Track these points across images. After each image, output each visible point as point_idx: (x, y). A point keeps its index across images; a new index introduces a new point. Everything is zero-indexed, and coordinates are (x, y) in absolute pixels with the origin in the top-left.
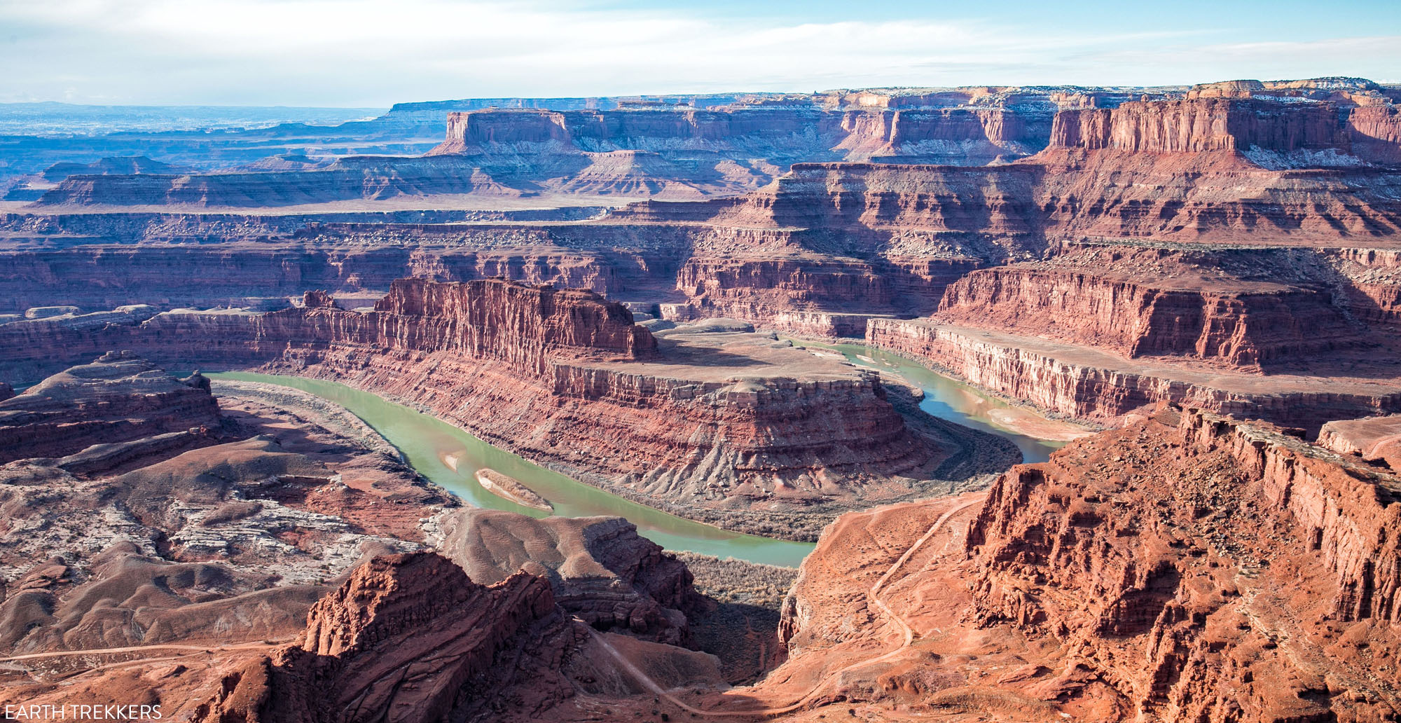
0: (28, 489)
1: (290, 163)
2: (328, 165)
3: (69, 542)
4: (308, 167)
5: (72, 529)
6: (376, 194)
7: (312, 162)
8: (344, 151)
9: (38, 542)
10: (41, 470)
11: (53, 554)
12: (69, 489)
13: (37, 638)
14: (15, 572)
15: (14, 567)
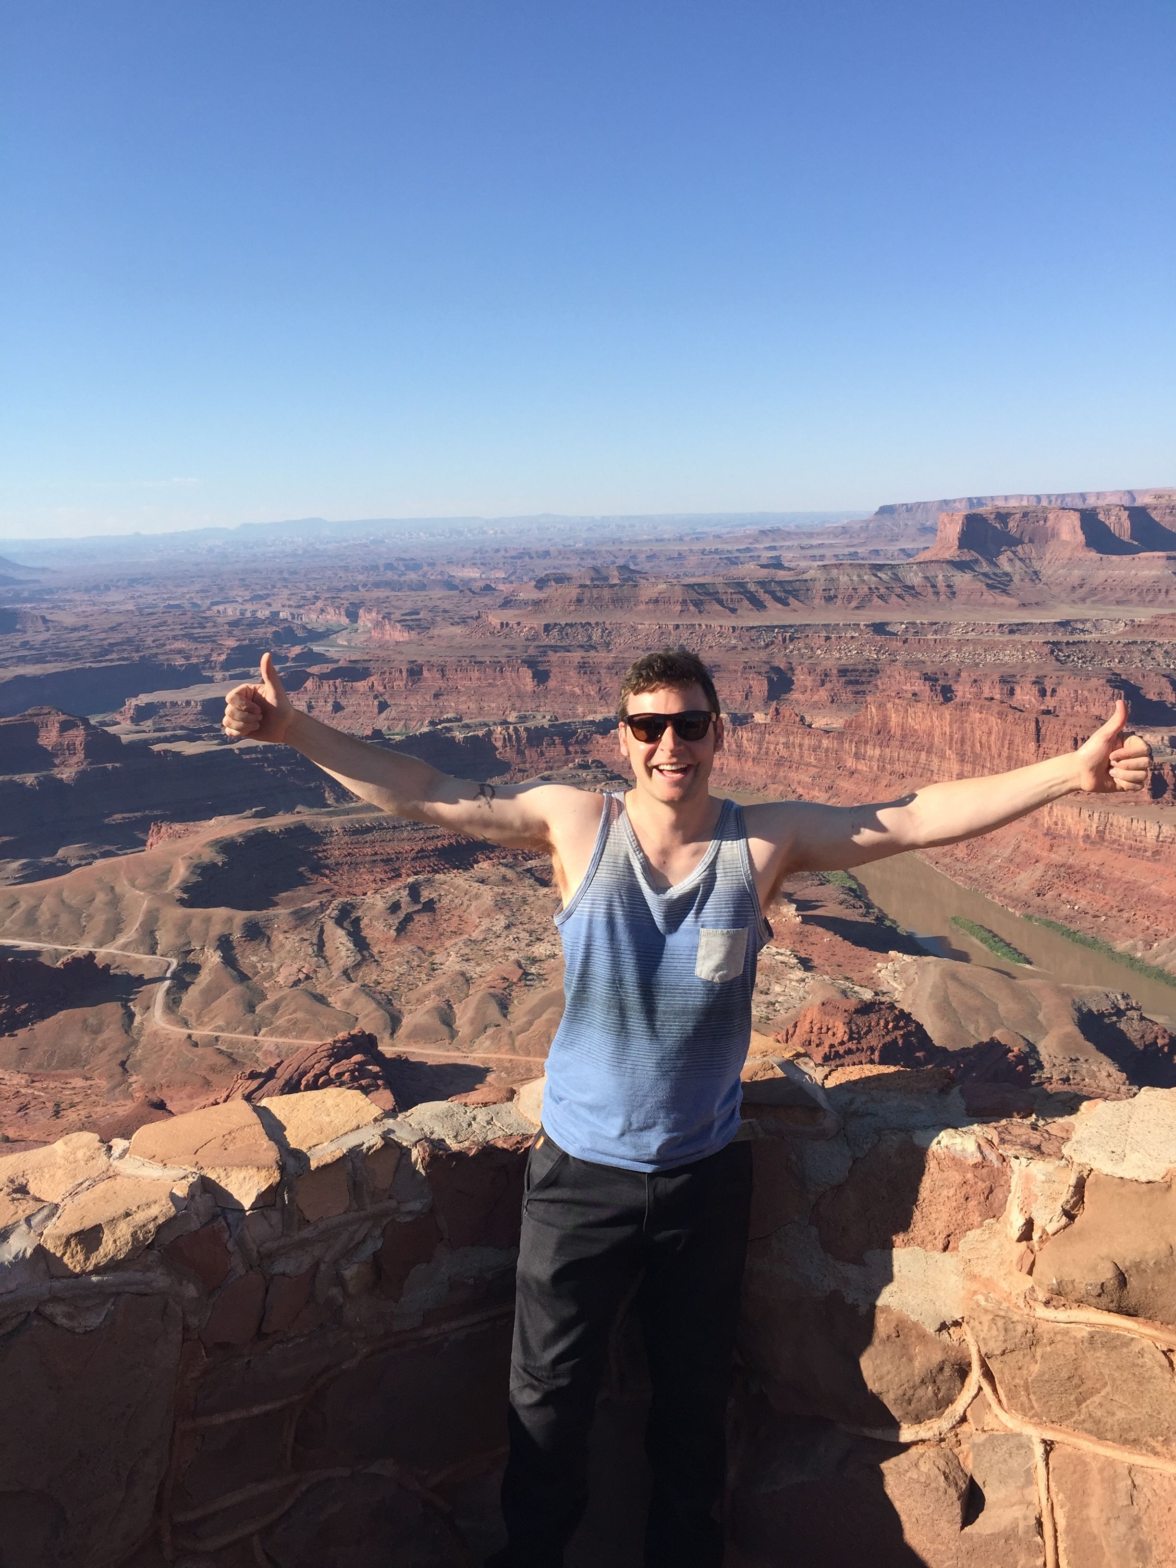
0: (496, 889)
1: (765, 572)
2: (804, 573)
3: (528, 945)
4: (781, 575)
5: (531, 934)
6: (854, 604)
7: (790, 569)
8: (822, 558)
9: (500, 942)
10: (510, 874)
11: (513, 956)
12: (531, 892)
13: (493, 1038)
14: (478, 969)
15: (479, 965)
